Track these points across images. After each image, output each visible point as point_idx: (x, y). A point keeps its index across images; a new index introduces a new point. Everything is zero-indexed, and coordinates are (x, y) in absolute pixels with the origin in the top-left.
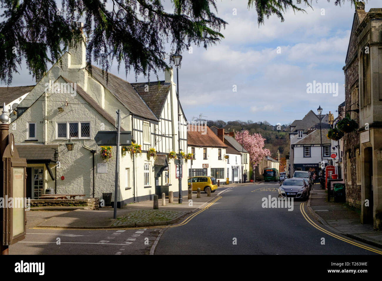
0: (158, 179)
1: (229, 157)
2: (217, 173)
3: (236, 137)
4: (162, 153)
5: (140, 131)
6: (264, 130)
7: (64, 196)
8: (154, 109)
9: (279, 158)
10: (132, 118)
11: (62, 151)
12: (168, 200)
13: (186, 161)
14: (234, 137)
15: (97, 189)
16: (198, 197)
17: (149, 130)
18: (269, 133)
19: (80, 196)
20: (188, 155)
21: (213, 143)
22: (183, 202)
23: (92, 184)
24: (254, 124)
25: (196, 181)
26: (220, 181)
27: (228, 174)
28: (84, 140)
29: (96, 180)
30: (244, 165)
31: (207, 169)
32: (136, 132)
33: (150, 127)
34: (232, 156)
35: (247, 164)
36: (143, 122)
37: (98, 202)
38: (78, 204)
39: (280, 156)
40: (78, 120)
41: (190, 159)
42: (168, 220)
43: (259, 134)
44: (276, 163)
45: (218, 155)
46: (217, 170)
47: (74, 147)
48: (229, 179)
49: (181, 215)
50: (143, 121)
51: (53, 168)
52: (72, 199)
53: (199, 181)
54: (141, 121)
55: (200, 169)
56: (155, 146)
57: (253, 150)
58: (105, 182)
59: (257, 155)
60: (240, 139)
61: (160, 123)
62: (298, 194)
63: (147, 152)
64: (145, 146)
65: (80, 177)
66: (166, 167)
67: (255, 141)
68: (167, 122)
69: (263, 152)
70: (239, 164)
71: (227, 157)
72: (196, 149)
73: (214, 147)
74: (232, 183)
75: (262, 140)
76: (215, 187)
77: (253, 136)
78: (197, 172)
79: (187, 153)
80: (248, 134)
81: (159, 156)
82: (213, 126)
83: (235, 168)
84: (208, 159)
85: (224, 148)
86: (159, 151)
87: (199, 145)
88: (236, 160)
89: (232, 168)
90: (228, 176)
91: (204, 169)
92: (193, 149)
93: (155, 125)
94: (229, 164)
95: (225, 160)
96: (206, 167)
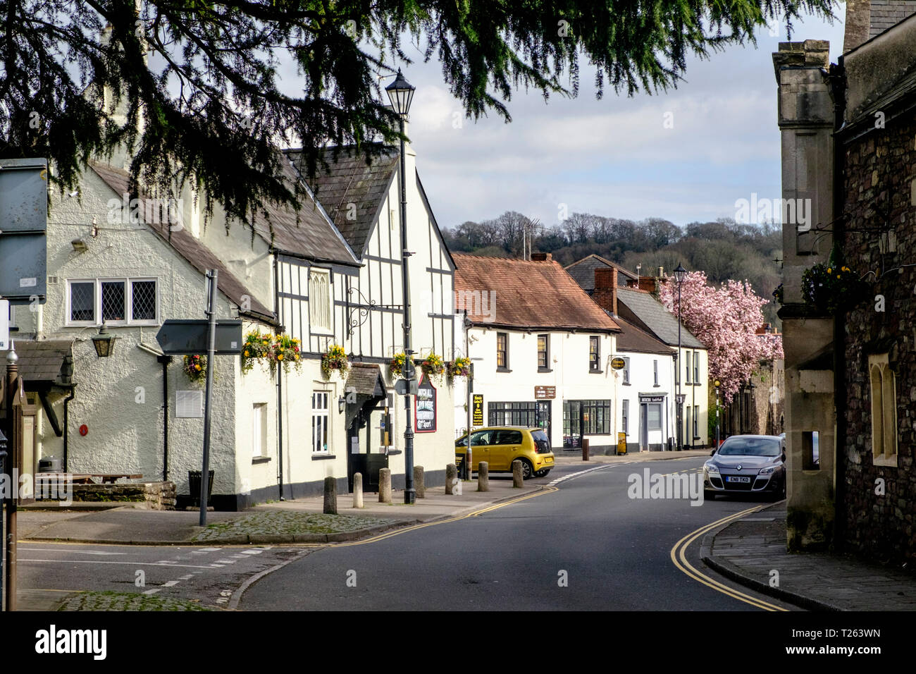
0: (357, 435)
1: (626, 363)
2: (586, 415)
3: (664, 294)
4: (371, 358)
5: (300, 298)
7: (87, 477)
8: (348, 230)
10: (276, 263)
11: (82, 358)
13: (450, 380)
14: (654, 293)
15: (173, 460)
17: (328, 293)
19: (128, 477)
20: (456, 364)
21: (573, 319)
23: (160, 446)
26: (591, 444)
27: (625, 419)
28: (139, 327)
29: (171, 436)
30: (686, 390)
31: (549, 403)
32: (287, 301)
33: (331, 286)
34: (640, 362)
35: (700, 385)
36: (309, 272)
37: (173, 493)
38: (121, 495)
40: (124, 275)
42: (331, 533)
43: (743, 283)
45: (586, 359)
46: (584, 406)
47: (115, 347)
48: (627, 435)
49: (379, 526)
50: (309, 269)
51: (59, 402)
52: (108, 483)
53: (497, 441)
54: (304, 270)
55: (528, 403)
56: (348, 338)
57: (719, 339)
58: (195, 441)
59: (733, 354)
61: (363, 271)
62: (758, 480)
63: (322, 357)
64: (314, 339)
65: (130, 429)
66: (380, 398)
67: (728, 307)
68: (385, 266)
69: (758, 344)
70: (667, 386)
71: (620, 362)
72: (514, 337)
73: (574, 331)
74: (638, 450)
75: (755, 303)
76: (550, 460)
77: (725, 289)
78: (517, 415)
79: (451, 357)
80: (703, 282)
81: (358, 367)
82: (591, 256)
83: (650, 400)
84: (552, 370)
85: (609, 334)
86: (361, 351)
87: (522, 325)
88: (655, 374)
89: (641, 401)
90: (625, 426)
91: (538, 405)
92: (504, 337)
93: (349, 277)
94: (630, 385)
95: (614, 373)
96: (546, 397)
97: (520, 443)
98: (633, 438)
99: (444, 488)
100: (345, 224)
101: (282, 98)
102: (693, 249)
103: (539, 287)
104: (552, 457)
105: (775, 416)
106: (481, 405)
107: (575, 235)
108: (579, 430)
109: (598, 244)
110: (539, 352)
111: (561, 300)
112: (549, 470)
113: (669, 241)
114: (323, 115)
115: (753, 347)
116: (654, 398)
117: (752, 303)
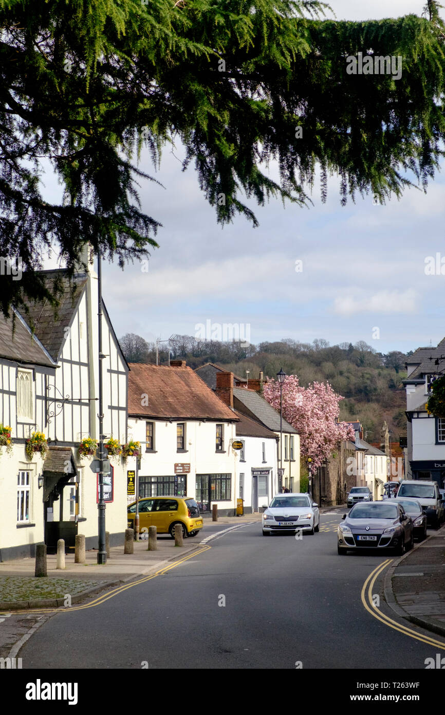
0: (52, 506)
1: (242, 445)
2: (213, 486)
3: (267, 392)
4: (64, 443)
5: (9, 393)
6: (358, 366)
8: (46, 338)
9: (387, 444)
12: (73, 555)
13: (124, 459)
14: (259, 392)
16: (150, 548)
17: (31, 389)
18: (369, 374)
20: (129, 446)
21: (204, 411)
22: (108, 561)
24: (331, 349)
25: (150, 509)
26: (219, 508)
27: (241, 488)
30: (285, 465)
31: (185, 476)
33: (33, 383)
34: (253, 444)
35: (294, 461)
36: (17, 372)
39: (390, 437)
41: (132, 455)
42: (59, 597)
43: (325, 384)
44: (379, 457)
45: (214, 441)
46: (211, 478)
48: (243, 501)
49: (93, 588)
50: (17, 369)
53: (158, 508)
54: (13, 370)
55: (169, 477)
56: (46, 426)
57: (308, 426)
59: (319, 438)
60: (277, 398)
61: (58, 371)
62: (383, 538)
63: (26, 442)
64: (20, 427)
66: (71, 475)
67: (315, 402)
68: (76, 367)
69: (337, 429)
70: (272, 463)
71: (239, 444)
72: (159, 425)
73: (205, 420)
74: (251, 512)
75: (334, 398)
76: (199, 523)
77: (311, 388)
78: (161, 485)
79: (125, 441)
80: (296, 383)
81: (54, 450)
82: (208, 364)
83: (259, 473)
84: (188, 451)
85: (231, 423)
86: (56, 437)
87: (165, 416)
88: (263, 453)
89: (253, 474)
90: (241, 494)
91: (177, 478)
92: (151, 426)
93: (47, 376)
94: (245, 462)
95: (234, 453)
96: (183, 472)
97: (176, 509)
98: (248, 503)
99: (123, 548)
100: (43, 333)
101: (44, 205)
102: (265, 361)
103: (177, 386)
104: (201, 521)
105: (342, 484)
106: (133, 479)
107: (178, 351)
108: (207, 497)
109: (194, 358)
110: (178, 437)
111: (194, 397)
112: (198, 531)
113: (247, 356)
114: (80, 221)
115: (333, 432)
116: (263, 471)
117: (332, 399)
